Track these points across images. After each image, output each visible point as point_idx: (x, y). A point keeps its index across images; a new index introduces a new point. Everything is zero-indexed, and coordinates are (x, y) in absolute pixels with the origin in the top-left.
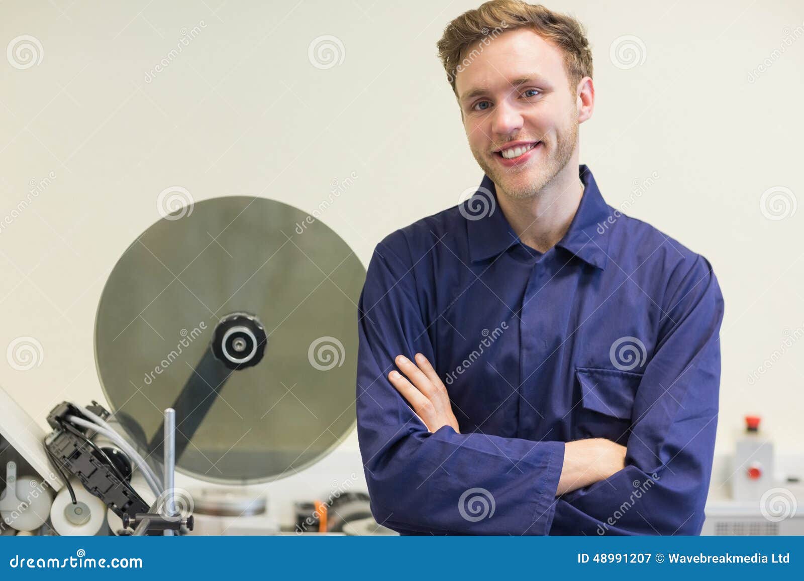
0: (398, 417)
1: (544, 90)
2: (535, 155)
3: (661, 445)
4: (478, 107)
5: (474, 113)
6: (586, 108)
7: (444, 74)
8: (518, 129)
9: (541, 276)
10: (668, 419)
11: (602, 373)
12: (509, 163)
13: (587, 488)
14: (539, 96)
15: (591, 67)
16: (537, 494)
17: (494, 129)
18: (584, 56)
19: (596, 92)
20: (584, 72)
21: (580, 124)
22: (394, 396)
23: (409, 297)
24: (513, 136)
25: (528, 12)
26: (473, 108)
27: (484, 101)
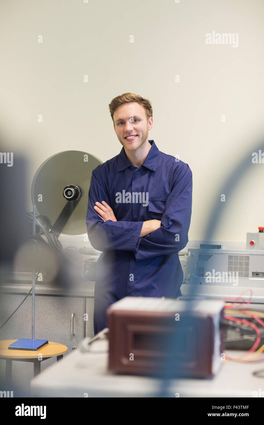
0: (96, 219)
1: (139, 120)
2: (136, 139)
3: (169, 220)
4: (120, 124)
5: (119, 126)
6: (150, 126)
7: (110, 114)
8: (132, 131)
9: (137, 175)
10: (171, 212)
11: (155, 201)
12: (129, 140)
13: (150, 234)
14: (138, 122)
15: (152, 115)
16: (134, 238)
17: (125, 130)
18: (151, 111)
19: (153, 122)
20: (151, 116)
21: (149, 131)
22: (94, 213)
23: (100, 184)
24: (130, 133)
25: (136, 97)
26: (118, 124)
27: (122, 122)
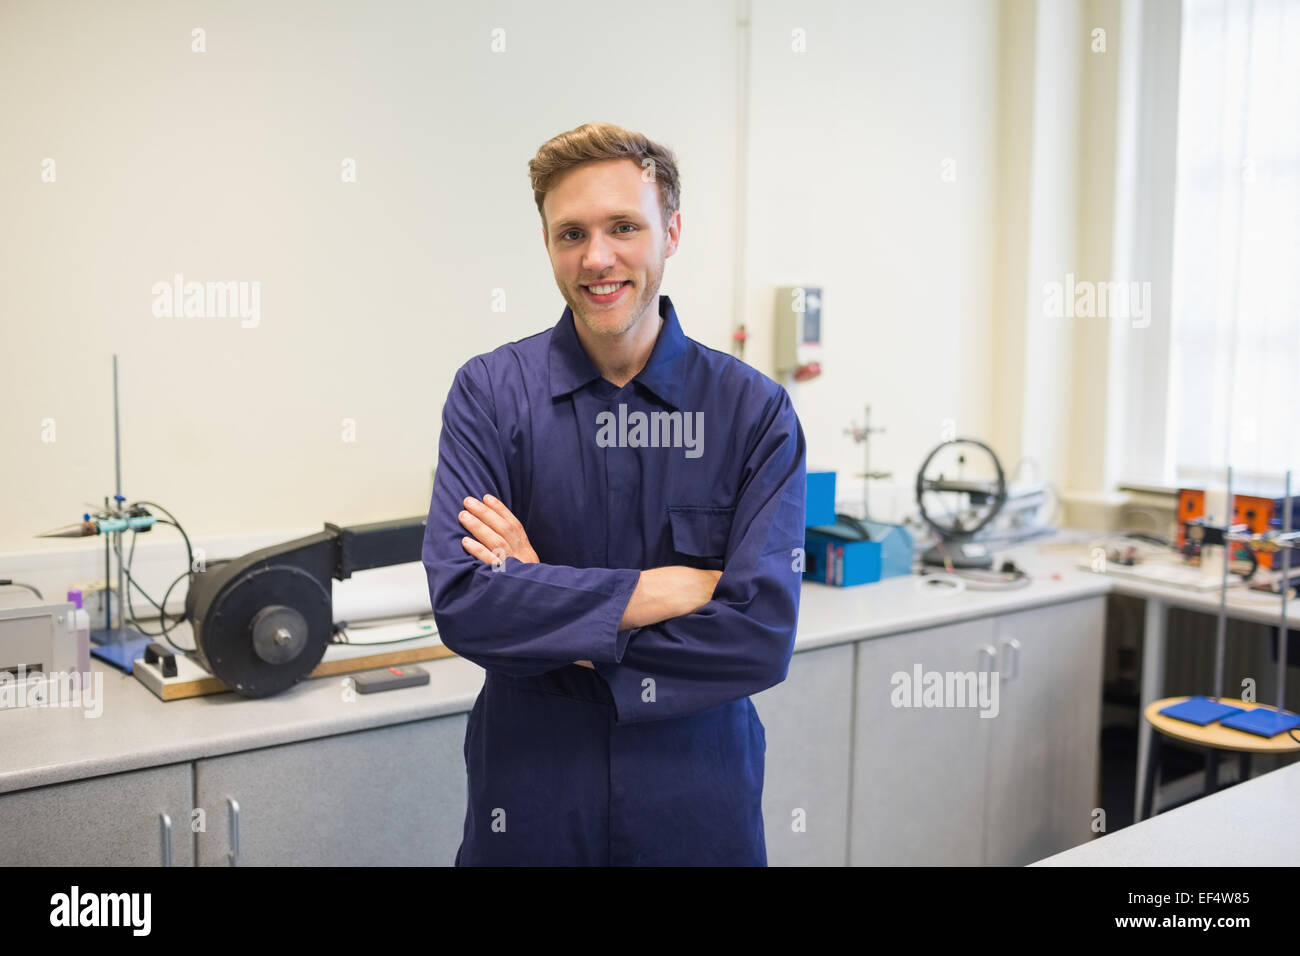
1: (639, 227)
2: (624, 296)
4: (568, 237)
5: (563, 242)
6: (674, 243)
8: (611, 268)
12: (594, 299)
14: (635, 233)
17: (585, 263)
20: (674, 206)
24: (605, 273)
25: (629, 140)
26: (561, 237)
27: (575, 233)
